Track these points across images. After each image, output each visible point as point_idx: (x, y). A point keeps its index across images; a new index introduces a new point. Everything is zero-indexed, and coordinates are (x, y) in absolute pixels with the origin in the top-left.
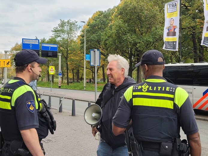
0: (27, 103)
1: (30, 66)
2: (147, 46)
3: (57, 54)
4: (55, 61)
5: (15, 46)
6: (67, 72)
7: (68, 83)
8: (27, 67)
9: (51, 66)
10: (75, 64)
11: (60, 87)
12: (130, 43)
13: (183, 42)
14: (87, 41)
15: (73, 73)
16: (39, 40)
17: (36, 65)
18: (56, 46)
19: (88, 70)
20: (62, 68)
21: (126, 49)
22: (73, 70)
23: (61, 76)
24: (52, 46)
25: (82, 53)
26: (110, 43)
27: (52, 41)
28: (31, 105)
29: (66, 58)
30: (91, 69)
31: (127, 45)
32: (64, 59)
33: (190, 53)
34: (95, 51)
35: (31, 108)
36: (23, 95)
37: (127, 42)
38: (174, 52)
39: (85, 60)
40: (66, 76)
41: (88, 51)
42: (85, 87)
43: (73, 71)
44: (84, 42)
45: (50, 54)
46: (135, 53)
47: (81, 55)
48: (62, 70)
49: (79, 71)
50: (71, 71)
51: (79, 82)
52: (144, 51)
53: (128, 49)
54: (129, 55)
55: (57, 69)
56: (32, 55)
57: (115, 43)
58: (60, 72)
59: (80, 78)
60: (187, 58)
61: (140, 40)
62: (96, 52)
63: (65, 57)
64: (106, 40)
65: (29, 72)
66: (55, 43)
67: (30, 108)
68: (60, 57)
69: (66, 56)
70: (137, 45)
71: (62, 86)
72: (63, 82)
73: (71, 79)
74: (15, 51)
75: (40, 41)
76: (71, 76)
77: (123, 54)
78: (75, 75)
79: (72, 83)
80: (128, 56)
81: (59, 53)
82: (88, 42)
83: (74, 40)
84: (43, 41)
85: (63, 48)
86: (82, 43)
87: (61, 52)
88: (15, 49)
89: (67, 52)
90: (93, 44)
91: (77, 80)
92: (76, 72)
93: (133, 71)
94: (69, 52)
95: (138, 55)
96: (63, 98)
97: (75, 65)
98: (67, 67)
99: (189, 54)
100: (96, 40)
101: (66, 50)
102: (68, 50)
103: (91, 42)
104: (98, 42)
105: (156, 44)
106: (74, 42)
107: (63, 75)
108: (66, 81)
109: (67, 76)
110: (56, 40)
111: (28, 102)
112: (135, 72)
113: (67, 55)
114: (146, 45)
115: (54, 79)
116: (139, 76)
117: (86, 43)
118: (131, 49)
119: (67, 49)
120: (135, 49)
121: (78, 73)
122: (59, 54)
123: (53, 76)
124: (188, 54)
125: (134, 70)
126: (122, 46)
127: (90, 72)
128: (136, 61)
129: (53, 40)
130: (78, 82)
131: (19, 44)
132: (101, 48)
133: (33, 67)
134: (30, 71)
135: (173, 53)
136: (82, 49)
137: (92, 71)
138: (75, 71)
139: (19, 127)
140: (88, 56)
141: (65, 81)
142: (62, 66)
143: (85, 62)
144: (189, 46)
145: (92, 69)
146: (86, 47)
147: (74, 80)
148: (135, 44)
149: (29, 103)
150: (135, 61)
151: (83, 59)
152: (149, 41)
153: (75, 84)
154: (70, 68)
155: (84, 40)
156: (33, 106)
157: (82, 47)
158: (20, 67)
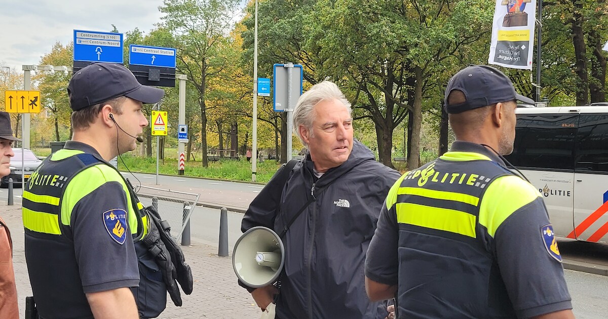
0: (105, 218)
1: (110, 109)
2: (438, 55)
3: (174, 76)
4: (168, 96)
5: (54, 53)
6: (204, 131)
7: (205, 161)
8: (100, 113)
9: (157, 110)
10: (227, 106)
11: (181, 172)
12: (388, 44)
13: (546, 43)
14: (263, 39)
15: (220, 132)
16: (121, 35)
17: (127, 106)
18: (170, 53)
19: (263, 122)
20: (187, 116)
21: (376, 62)
22: (219, 123)
23: (187, 141)
24: (160, 52)
25: (246, 72)
26: (331, 45)
27: (160, 38)
28: (116, 221)
29: (201, 89)
30: (274, 121)
31: (380, 52)
32: (194, 92)
33: (564, 77)
34: (286, 69)
35: (118, 231)
36: (94, 193)
37: (380, 43)
38: (518, 74)
39: (255, 95)
40: (200, 140)
41: (265, 68)
42: (255, 173)
43: (219, 126)
44: (253, 42)
45: (154, 76)
46: (402, 75)
47: (244, 79)
48: (187, 122)
49: (236, 126)
50: (216, 128)
51: (237, 158)
52: (429, 68)
53: (383, 63)
54: (384, 81)
55: (173, 119)
56: (115, 78)
57: (344, 46)
58: (183, 130)
59: (239, 146)
60: (555, 89)
61: (418, 37)
62: (291, 71)
63: (198, 87)
64: (317, 38)
65: (107, 126)
66: (169, 43)
67: (115, 231)
68: (183, 86)
69: (199, 81)
70: (407, 50)
71: (187, 170)
72: (191, 159)
73: (213, 150)
74: (52, 67)
75: (125, 38)
76: (213, 139)
77: (368, 78)
78: (225, 138)
79: (217, 163)
80: (380, 84)
81: (180, 72)
82: (265, 41)
83: (225, 36)
84: (134, 38)
85: (192, 58)
86: (246, 43)
87: (186, 71)
88: (54, 60)
89: (203, 71)
90: (279, 47)
91: (232, 152)
92: (229, 130)
93: (395, 129)
94: (210, 70)
95: (410, 81)
96: (192, 203)
97: (226, 110)
98: (204, 114)
99: (561, 79)
100: (288, 36)
101: (201, 63)
102: (205, 66)
103: (273, 42)
104: (295, 40)
105: (464, 50)
106: (224, 42)
107: (191, 136)
108: (200, 156)
109: (204, 139)
110: (170, 36)
111: (109, 213)
112: (402, 130)
113: (204, 79)
114: (437, 52)
115: (166, 150)
116: (413, 143)
117: (260, 44)
118: (391, 63)
119: (203, 60)
120: (402, 63)
121: (234, 132)
122: (181, 76)
123: (162, 140)
124: (560, 81)
125: (399, 125)
126: (364, 55)
127: (269, 129)
128: (406, 100)
129: (164, 36)
130: (234, 157)
131: (64, 47)
132: (301, 59)
133: (119, 113)
134: (110, 123)
135: (516, 76)
136: (246, 61)
137: (276, 127)
138: (226, 126)
139: (83, 284)
140: (264, 82)
141: (198, 155)
142: (188, 110)
143: (255, 100)
144: (562, 54)
145: (276, 121)
146: (260, 56)
147: (221, 153)
148: (404, 48)
149: (113, 217)
150: (402, 97)
151: (250, 92)
152: (445, 40)
153: (227, 165)
154: (211, 117)
155: (252, 35)
156: (123, 226)
157: (248, 57)
158: (82, 112)
